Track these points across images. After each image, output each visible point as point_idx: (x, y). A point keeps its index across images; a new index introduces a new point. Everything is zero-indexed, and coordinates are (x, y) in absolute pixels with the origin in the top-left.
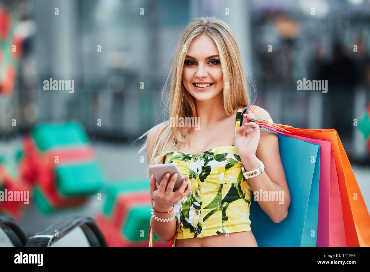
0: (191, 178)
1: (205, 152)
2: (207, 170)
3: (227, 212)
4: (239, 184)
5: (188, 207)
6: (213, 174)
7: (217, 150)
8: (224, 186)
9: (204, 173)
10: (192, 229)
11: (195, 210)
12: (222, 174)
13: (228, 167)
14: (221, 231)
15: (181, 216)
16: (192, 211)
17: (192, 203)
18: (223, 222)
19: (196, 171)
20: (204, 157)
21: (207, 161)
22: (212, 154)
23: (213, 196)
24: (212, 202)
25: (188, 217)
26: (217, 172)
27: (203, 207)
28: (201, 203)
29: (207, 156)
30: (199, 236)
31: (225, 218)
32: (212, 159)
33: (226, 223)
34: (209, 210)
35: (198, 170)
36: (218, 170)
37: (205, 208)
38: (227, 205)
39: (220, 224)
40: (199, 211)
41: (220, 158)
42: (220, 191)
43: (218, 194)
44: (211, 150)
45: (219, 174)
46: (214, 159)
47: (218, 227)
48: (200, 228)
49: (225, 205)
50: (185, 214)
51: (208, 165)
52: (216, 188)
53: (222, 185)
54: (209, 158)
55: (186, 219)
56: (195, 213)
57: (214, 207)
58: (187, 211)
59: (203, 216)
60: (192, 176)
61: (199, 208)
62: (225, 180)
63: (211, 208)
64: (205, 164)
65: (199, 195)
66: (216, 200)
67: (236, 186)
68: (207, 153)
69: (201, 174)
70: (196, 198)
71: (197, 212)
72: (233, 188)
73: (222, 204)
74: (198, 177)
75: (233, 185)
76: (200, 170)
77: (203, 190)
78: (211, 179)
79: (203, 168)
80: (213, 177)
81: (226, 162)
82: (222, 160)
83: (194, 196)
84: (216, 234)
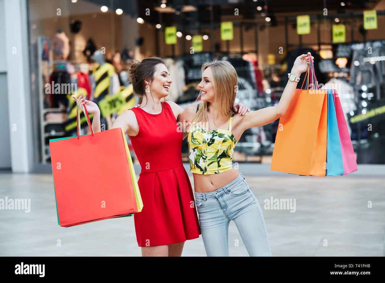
0: (203, 143)
1: (213, 131)
2: (213, 141)
3: (220, 163)
4: (227, 151)
5: (199, 157)
6: (215, 144)
7: (220, 131)
8: (219, 151)
9: (210, 142)
10: (201, 170)
11: (203, 160)
12: (220, 145)
13: (224, 141)
14: (217, 172)
15: (195, 161)
16: (201, 160)
17: (201, 156)
18: (218, 168)
19: (207, 140)
20: (212, 133)
21: (213, 136)
22: (217, 133)
23: (213, 154)
24: (213, 157)
25: (199, 163)
26: (218, 143)
27: (207, 159)
28: (206, 157)
29: (214, 133)
30: (205, 174)
31: (219, 166)
32: (216, 135)
33: (219, 168)
34: (211, 161)
35: (208, 140)
36: (219, 142)
37: (209, 160)
38: (220, 160)
39: (217, 169)
40: (205, 160)
41: (221, 136)
42: (217, 152)
43: (216, 154)
44: (217, 130)
45: (219, 144)
46: (217, 136)
47: (216, 171)
48: (206, 169)
49: (219, 159)
50: (198, 160)
51: (214, 138)
52: (215, 151)
53: (218, 150)
54: (215, 135)
55: (198, 163)
56: (203, 162)
57: (214, 160)
58: (199, 160)
59: (208, 164)
60: (204, 142)
61: (205, 159)
62: (221, 148)
63: (212, 160)
64: (212, 137)
65: (206, 152)
66: (214, 157)
67: (225, 152)
68: (214, 131)
69: (209, 142)
70: (204, 154)
71: (204, 162)
72: (224, 152)
73: (218, 159)
74: (207, 143)
75: (224, 151)
76: (209, 140)
77: (208, 151)
78: (214, 146)
79: (211, 139)
80: (215, 145)
81: (223, 139)
82: (222, 137)
83: (203, 152)
84: (214, 173)
